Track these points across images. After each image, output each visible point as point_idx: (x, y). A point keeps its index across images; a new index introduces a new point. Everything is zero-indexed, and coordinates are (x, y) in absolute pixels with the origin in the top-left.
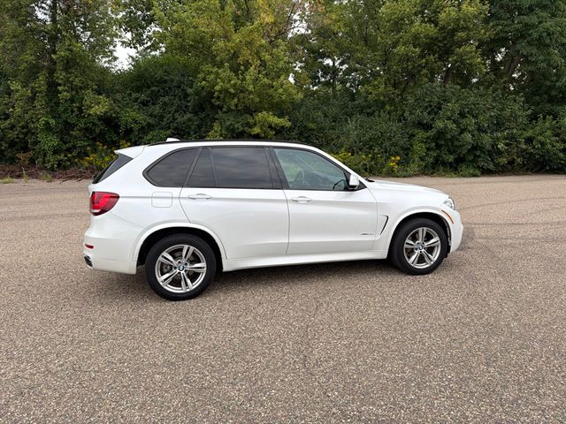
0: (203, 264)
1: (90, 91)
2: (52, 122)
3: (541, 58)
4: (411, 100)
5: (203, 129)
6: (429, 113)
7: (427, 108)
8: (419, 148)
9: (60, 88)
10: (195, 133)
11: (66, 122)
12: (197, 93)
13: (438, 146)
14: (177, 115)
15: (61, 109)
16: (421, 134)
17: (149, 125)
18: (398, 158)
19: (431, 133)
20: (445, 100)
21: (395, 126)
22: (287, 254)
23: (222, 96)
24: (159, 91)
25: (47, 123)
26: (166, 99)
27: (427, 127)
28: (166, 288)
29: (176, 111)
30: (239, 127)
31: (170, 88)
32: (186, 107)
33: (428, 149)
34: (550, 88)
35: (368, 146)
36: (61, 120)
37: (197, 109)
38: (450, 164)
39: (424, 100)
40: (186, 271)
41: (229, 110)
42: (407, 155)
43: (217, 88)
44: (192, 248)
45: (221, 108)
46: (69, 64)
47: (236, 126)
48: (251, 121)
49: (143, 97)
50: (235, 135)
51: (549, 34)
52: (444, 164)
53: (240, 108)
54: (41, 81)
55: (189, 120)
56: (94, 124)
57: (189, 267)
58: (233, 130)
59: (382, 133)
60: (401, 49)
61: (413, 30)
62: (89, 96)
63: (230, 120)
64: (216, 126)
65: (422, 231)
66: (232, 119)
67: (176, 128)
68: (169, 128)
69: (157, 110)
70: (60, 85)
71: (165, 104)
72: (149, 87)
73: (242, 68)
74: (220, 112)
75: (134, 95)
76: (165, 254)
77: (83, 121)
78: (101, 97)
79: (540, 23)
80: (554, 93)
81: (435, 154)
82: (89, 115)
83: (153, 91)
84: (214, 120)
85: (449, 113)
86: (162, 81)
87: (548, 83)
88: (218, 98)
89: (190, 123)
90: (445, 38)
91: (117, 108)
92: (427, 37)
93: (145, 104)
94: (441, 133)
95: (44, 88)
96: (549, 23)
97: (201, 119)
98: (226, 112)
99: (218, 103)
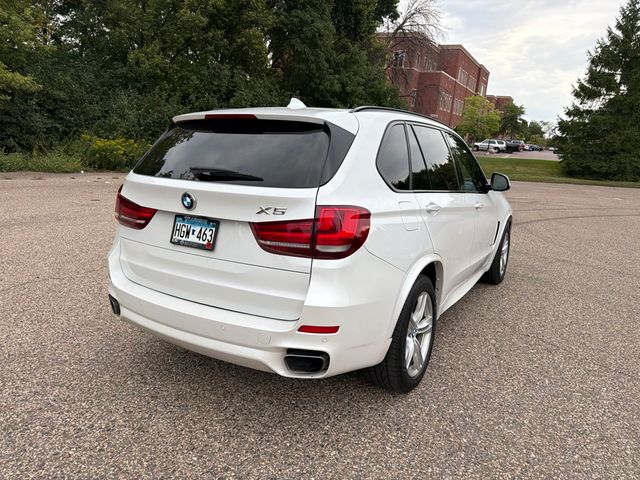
0: (428, 319)
3: (312, 58)
51: (320, 35)
79: (313, 21)
80: (317, 95)
87: (313, 85)
90: (230, 14)
96: (319, 24)
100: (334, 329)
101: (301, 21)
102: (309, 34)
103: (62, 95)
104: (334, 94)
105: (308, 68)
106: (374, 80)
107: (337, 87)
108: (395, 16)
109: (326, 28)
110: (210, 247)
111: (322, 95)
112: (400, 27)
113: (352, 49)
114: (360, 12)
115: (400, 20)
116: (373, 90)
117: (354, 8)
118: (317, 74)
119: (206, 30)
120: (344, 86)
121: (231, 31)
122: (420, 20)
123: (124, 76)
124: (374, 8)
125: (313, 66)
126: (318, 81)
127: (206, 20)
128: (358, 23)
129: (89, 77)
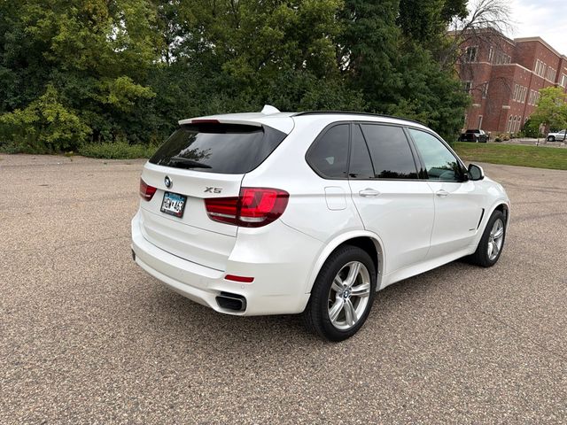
3: (376, 60)
5: (28, 91)
10: (15, 96)
12: (19, 41)
22: (424, 259)
28: (336, 326)
30: (86, 92)
34: (378, 87)
40: (349, 297)
41: (72, 69)
43: (61, 37)
44: (360, 265)
45: (57, 65)
47: (82, 90)
48: (102, 87)
50: (78, 103)
51: (384, 39)
57: (352, 291)
58: (75, 97)
60: (267, 30)
61: (279, 12)
63: (72, 83)
64: (51, 89)
66: (75, 81)
74: (56, 71)
76: (338, 278)
79: (378, 27)
80: (380, 92)
84: (46, 80)
87: (377, 83)
89: (7, 81)
90: (304, 27)
96: (384, 30)
97: (23, 77)
98: (63, 71)
99: (51, 58)
100: (250, 280)
101: (367, 28)
102: (375, 39)
103: (172, 100)
104: (397, 90)
105: (373, 69)
106: (438, 76)
107: (400, 84)
108: (464, 14)
109: (390, 32)
110: (180, 215)
111: (385, 92)
112: (470, 25)
113: (416, 49)
114: (426, 14)
115: (469, 18)
116: (436, 85)
117: (422, 12)
118: (382, 73)
119: (283, 42)
120: (406, 83)
121: (304, 41)
122: (489, 16)
123: (218, 83)
124: (440, 9)
125: (377, 66)
126: (382, 79)
127: (282, 33)
128: (424, 25)
129: (193, 85)
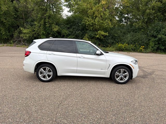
0: (52, 73)
1: (54, 24)
2: (44, 32)
4: (150, 28)
5: (83, 36)
6: (156, 32)
7: (155, 30)
8: (152, 44)
9: (47, 24)
11: (48, 33)
12: (82, 25)
13: (159, 44)
14: (76, 32)
15: (47, 29)
16: (153, 39)
17: (69, 34)
18: (144, 47)
19: (156, 39)
20: (162, 28)
21: (144, 36)
22: (76, 73)
23: (89, 26)
24: (73, 25)
25: (43, 33)
26: (74, 27)
27: (155, 37)
28: (41, 78)
29: (77, 30)
30: (93, 35)
31: (75, 24)
32: (79, 29)
33: (155, 44)
35: (134, 42)
36: (47, 32)
37: (82, 30)
38: (163, 49)
39: (155, 28)
40: (47, 74)
42: (147, 46)
43: (87, 24)
44: (49, 68)
45: (88, 29)
46: (49, 17)
48: (97, 33)
49: (68, 26)
52: (161, 50)
53: (94, 30)
54: (42, 22)
55: (80, 33)
56: (55, 33)
57: (48, 73)
58: (91, 36)
59: (139, 38)
60: (148, 11)
61: (152, 5)
62: (53, 26)
63: (90, 33)
64: (86, 35)
65: (122, 70)
66: (91, 33)
67: (76, 35)
68: (74, 35)
69: (71, 30)
70: (47, 23)
71: (74, 28)
72: (70, 23)
73: (94, 18)
75: (66, 26)
76: (42, 69)
77: (52, 32)
78: (57, 26)
81: (157, 46)
82: (53, 31)
83: (71, 25)
84: (86, 33)
85: (163, 32)
86: (74, 22)
88: (87, 27)
91: (61, 29)
92: (157, 7)
93: (69, 28)
94: (160, 39)
95: (43, 23)
97: (83, 33)
98: (89, 31)
99: (87, 28)
103: (116, 35)
